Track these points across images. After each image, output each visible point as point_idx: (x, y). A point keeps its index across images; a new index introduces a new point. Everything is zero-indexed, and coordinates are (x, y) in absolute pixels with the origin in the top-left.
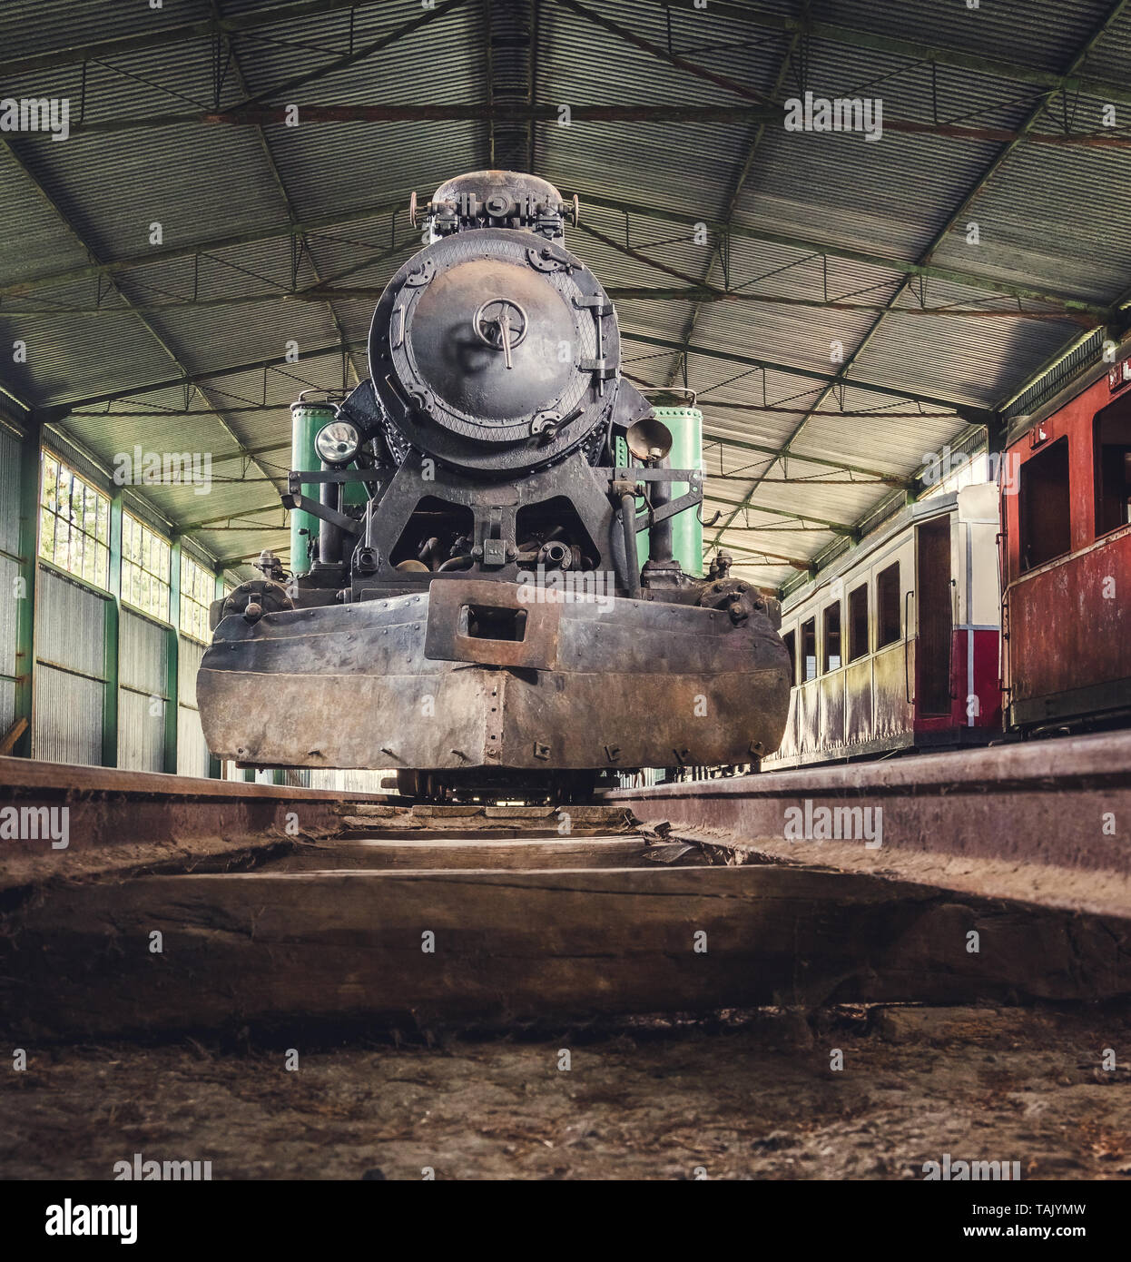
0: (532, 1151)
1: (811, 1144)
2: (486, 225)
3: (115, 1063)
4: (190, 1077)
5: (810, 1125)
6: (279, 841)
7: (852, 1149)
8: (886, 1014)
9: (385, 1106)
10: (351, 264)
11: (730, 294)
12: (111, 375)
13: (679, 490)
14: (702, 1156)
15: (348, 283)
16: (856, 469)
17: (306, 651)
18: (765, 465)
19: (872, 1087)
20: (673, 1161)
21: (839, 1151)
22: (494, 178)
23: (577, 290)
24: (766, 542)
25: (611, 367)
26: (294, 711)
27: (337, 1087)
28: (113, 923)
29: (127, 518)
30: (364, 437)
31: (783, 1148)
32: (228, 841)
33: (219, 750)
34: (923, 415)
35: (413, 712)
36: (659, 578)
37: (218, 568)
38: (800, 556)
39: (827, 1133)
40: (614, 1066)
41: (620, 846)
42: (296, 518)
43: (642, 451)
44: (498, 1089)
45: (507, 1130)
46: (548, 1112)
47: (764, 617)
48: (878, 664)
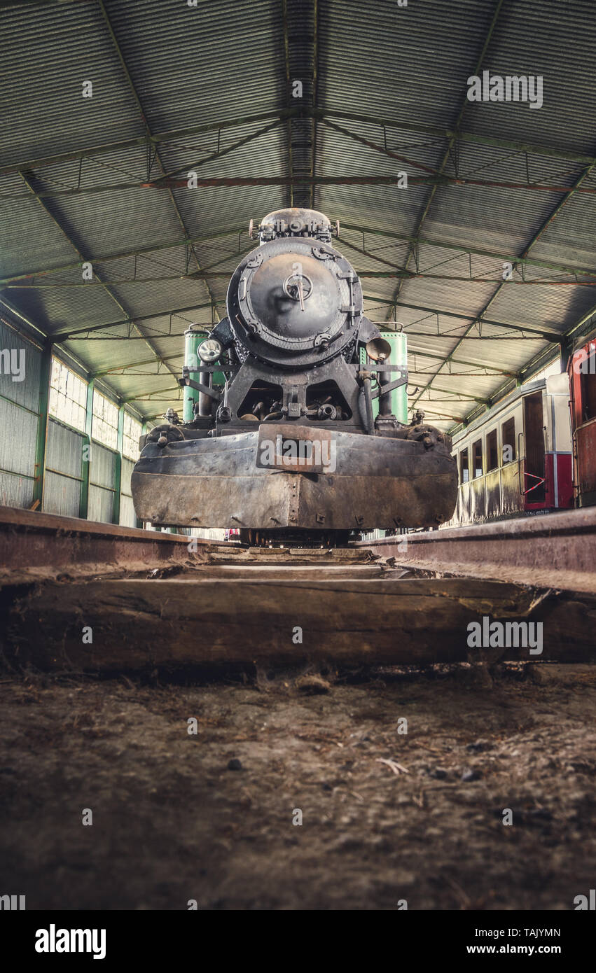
0: (330, 749)
1: (504, 748)
2: (290, 236)
3: (79, 689)
4: (122, 699)
5: (499, 736)
6: (175, 565)
7: (531, 752)
8: (535, 667)
9: (239, 719)
10: (217, 259)
11: (419, 274)
12: (90, 318)
13: (394, 376)
14: (436, 754)
15: (216, 270)
16: (488, 368)
17: (190, 464)
18: (438, 366)
19: (534, 712)
20: (419, 758)
21: (523, 753)
22: (294, 212)
23: (339, 269)
24: (440, 408)
25: (358, 310)
26: (184, 495)
27: (210, 706)
28: (80, 606)
29: (96, 394)
30: (224, 348)
31: (486, 750)
32: (147, 564)
33: (143, 517)
34: (525, 338)
35: (249, 497)
36: (384, 424)
37: (144, 421)
38: (458, 415)
39: (513, 741)
40: (375, 697)
41: (367, 570)
42: (186, 392)
43: (375, 355)
44: (307, 710)
45: (314, 736)
46: (337, 725)
47: (442, 445)
48: (504, 473)
